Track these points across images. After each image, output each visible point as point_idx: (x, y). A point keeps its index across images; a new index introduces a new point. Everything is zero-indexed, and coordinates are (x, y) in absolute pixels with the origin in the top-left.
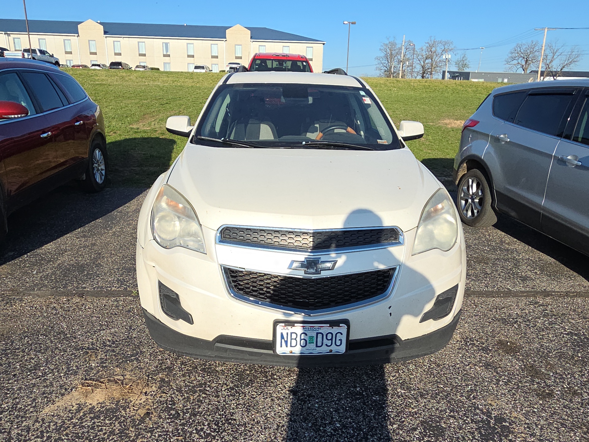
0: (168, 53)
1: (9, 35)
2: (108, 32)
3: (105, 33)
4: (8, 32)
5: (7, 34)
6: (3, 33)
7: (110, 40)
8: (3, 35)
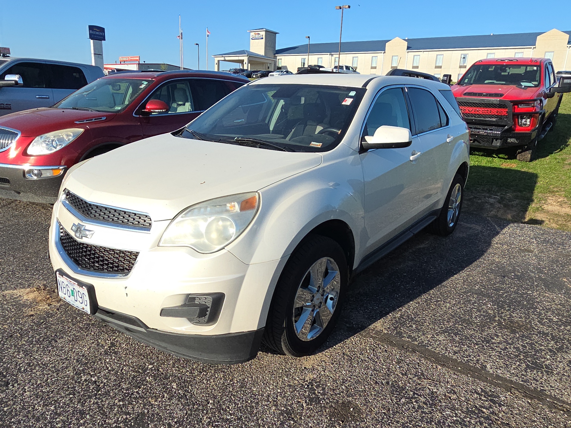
0: (465, 65)
1: (332, 55)
2: (411, 47)
3: (408, 48)
4: (332, 53)
5: (331, 54)
6: (329, 54)
7: (411, 54)
8: (329, 55)
